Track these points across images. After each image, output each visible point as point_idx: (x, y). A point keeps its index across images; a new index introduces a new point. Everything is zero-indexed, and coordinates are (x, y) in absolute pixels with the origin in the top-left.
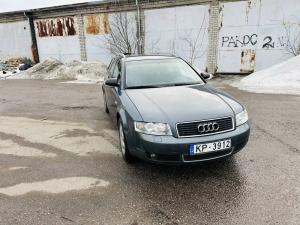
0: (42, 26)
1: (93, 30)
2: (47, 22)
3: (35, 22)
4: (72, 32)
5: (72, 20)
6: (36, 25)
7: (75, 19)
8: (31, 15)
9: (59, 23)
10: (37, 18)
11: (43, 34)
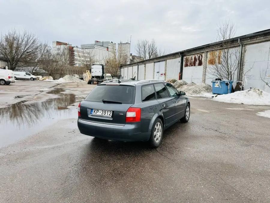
0: (187, 60)
1: (212, 62)
2: (189, 57)
3: (184, 58)
4: (200, 64)
5: (202, 56)
6: (184, 60)
7: (203, 55)
8: (182, 54)
9: (195, 58)
10: (185, 56)
11: (186, 65)
